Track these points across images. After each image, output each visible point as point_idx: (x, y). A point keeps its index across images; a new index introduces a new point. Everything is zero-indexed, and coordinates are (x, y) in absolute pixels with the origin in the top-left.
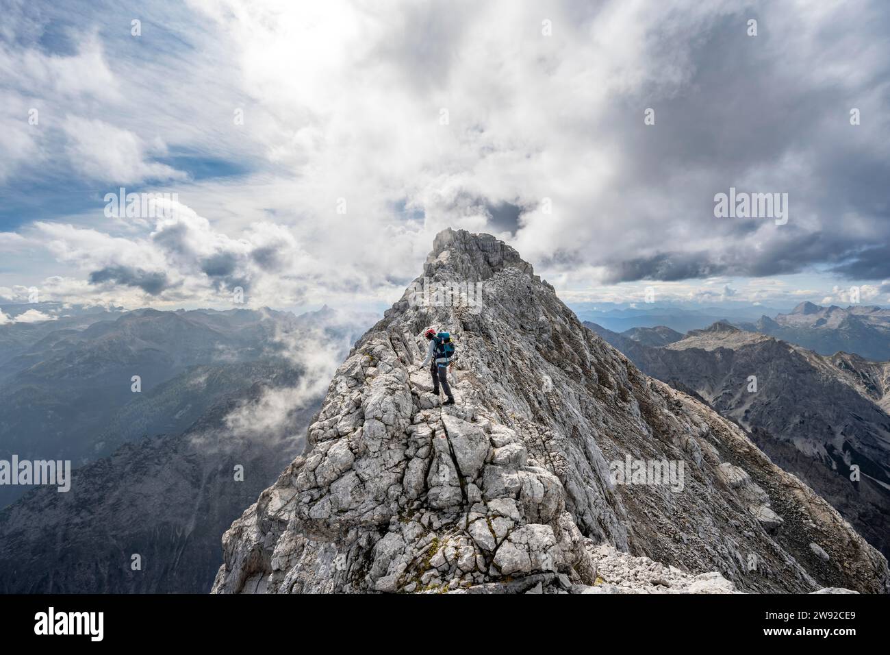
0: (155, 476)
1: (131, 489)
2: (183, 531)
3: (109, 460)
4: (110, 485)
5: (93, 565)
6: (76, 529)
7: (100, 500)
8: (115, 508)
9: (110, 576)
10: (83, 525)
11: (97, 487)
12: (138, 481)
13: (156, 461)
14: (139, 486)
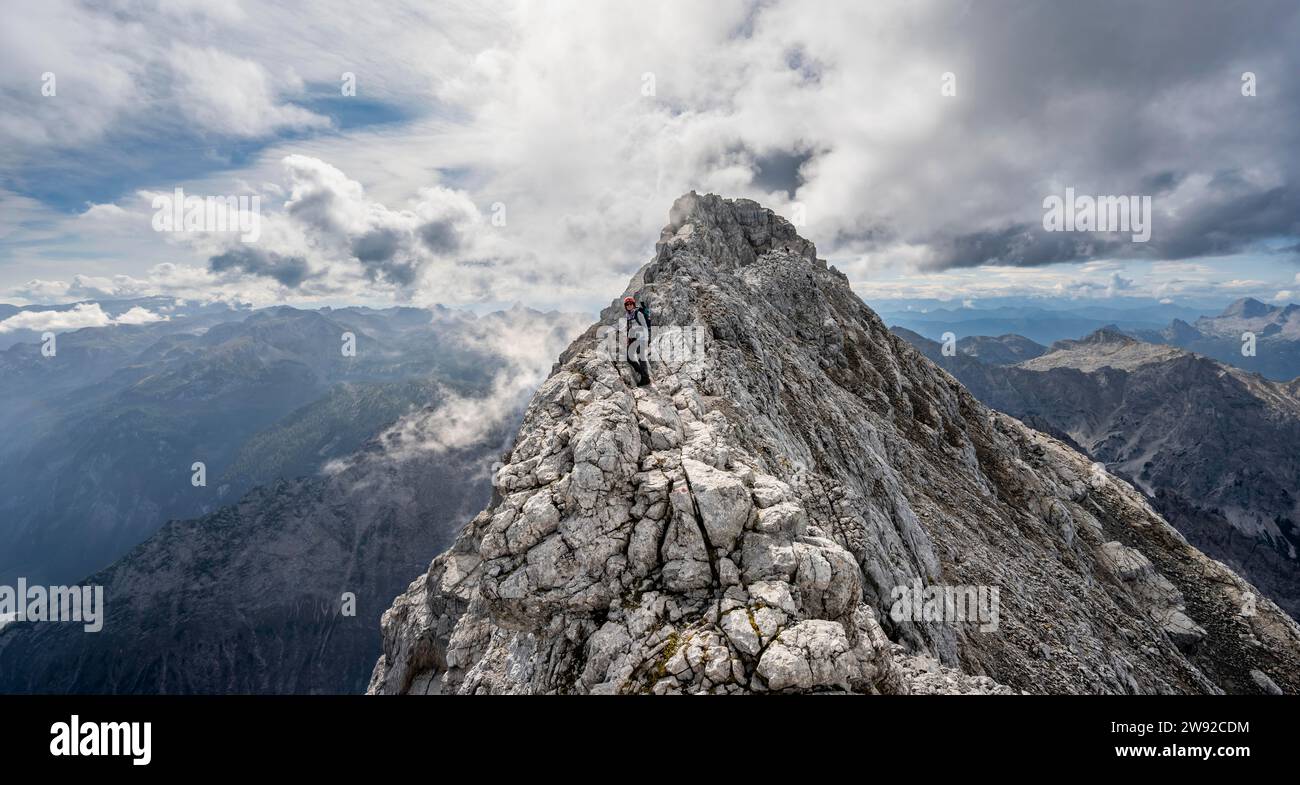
0: (294, 532)
1: (263, 548)
2: (331, 607)
3: (235, 509)
4: (237, 541)
5: (217, 646)
6: (195, 599)
7: (225, 561)
8: (243, 572)
9: (237, 663)
10: (204, 593)
11: (221, 544)
12: (273, 538)
13: (295, 511)
14: (272, 545)
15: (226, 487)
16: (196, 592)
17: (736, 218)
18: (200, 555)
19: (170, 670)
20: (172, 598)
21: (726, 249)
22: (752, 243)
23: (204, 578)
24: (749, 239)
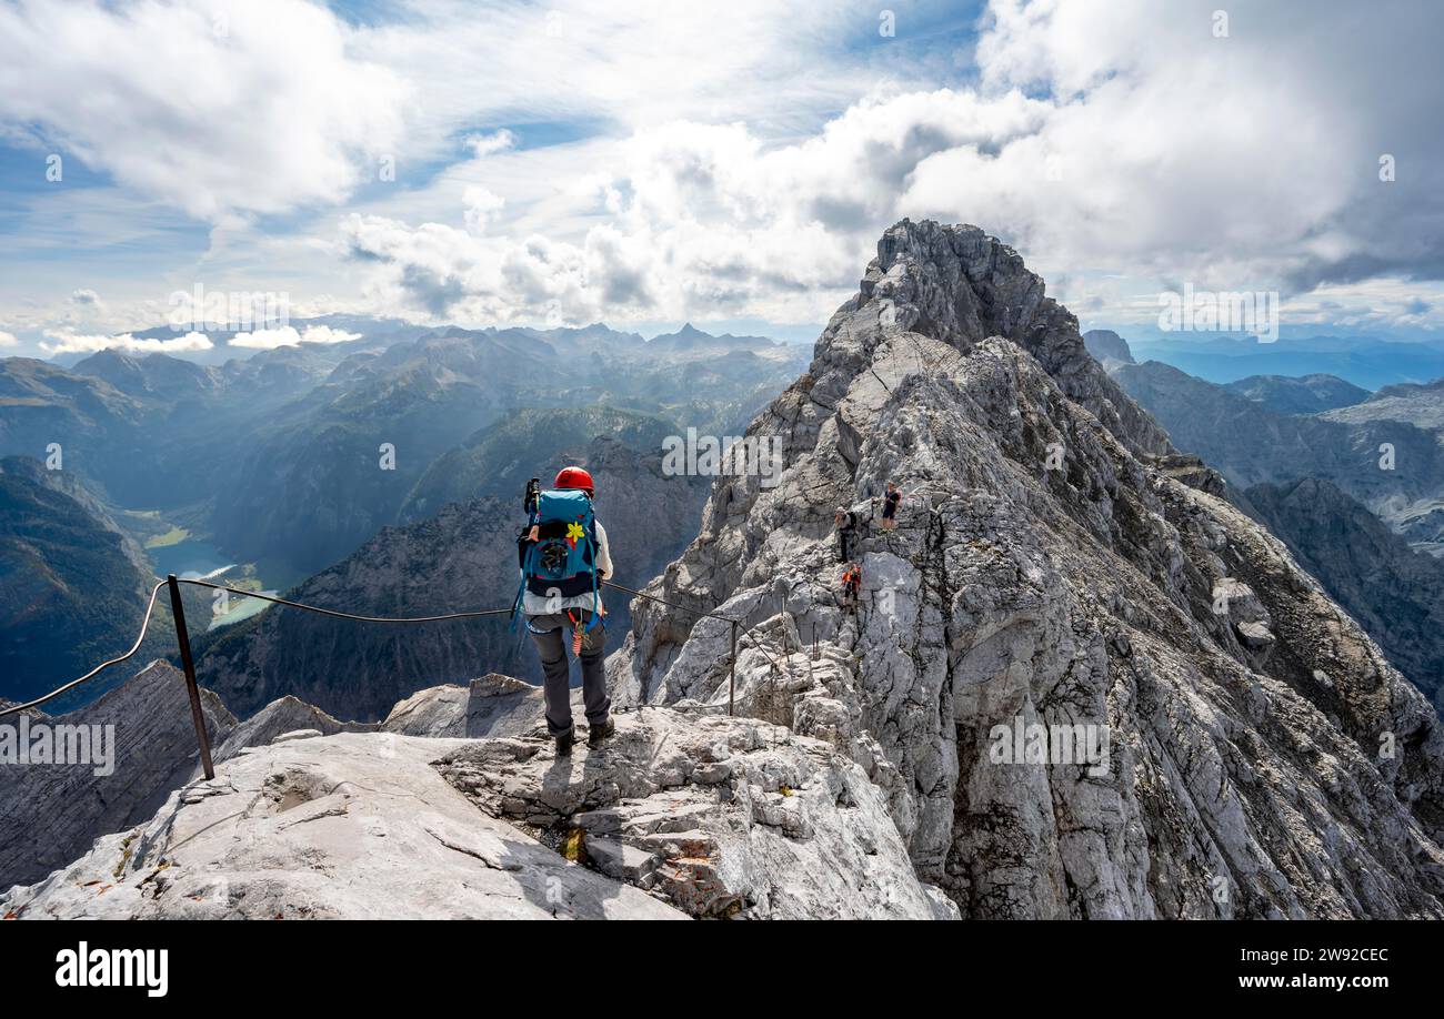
1: (464, 557)
3: (436, 521)
4: (441, 549)
5: (436, 633)
6: (413, 594)
7: (433, 565)
8: (449, 574)
9: (454, 648)
10: (420, 590)
11: (429, 550)
12: (470, 548)
14: (471, 555)
15: (423, 500)
16: (413, 588)
17: (954, 250)
18: (413, 558)
19: (402, 647)
20: (396, 591)
21: (940, 290)
22: (969, 278)
23: (418, 577)
24: (967, 273)
